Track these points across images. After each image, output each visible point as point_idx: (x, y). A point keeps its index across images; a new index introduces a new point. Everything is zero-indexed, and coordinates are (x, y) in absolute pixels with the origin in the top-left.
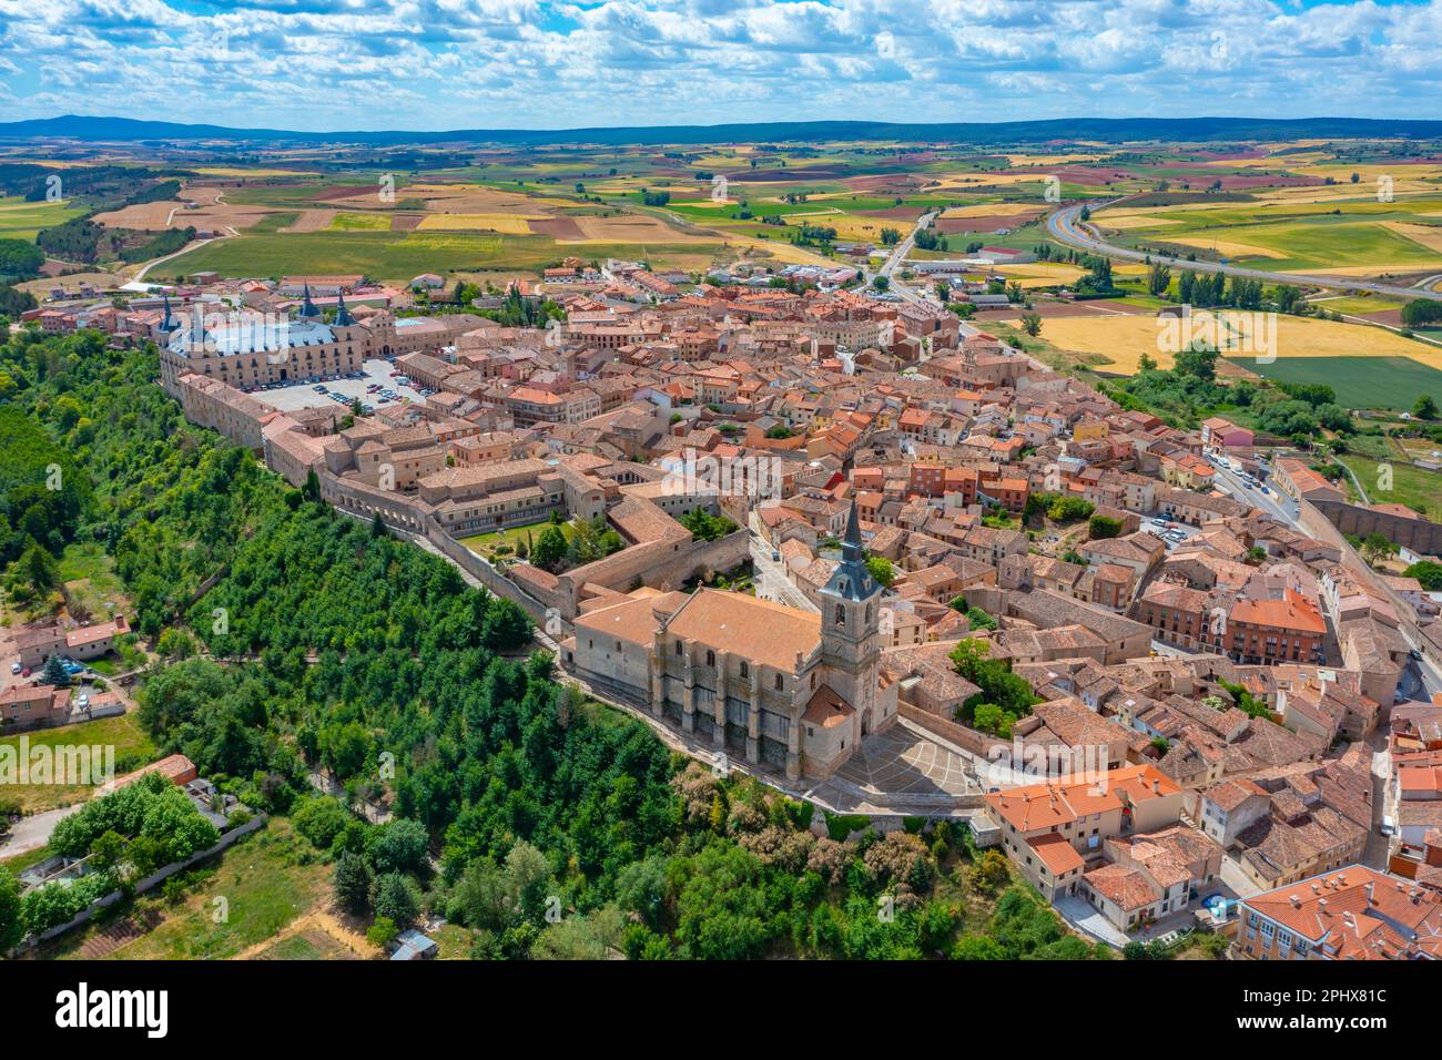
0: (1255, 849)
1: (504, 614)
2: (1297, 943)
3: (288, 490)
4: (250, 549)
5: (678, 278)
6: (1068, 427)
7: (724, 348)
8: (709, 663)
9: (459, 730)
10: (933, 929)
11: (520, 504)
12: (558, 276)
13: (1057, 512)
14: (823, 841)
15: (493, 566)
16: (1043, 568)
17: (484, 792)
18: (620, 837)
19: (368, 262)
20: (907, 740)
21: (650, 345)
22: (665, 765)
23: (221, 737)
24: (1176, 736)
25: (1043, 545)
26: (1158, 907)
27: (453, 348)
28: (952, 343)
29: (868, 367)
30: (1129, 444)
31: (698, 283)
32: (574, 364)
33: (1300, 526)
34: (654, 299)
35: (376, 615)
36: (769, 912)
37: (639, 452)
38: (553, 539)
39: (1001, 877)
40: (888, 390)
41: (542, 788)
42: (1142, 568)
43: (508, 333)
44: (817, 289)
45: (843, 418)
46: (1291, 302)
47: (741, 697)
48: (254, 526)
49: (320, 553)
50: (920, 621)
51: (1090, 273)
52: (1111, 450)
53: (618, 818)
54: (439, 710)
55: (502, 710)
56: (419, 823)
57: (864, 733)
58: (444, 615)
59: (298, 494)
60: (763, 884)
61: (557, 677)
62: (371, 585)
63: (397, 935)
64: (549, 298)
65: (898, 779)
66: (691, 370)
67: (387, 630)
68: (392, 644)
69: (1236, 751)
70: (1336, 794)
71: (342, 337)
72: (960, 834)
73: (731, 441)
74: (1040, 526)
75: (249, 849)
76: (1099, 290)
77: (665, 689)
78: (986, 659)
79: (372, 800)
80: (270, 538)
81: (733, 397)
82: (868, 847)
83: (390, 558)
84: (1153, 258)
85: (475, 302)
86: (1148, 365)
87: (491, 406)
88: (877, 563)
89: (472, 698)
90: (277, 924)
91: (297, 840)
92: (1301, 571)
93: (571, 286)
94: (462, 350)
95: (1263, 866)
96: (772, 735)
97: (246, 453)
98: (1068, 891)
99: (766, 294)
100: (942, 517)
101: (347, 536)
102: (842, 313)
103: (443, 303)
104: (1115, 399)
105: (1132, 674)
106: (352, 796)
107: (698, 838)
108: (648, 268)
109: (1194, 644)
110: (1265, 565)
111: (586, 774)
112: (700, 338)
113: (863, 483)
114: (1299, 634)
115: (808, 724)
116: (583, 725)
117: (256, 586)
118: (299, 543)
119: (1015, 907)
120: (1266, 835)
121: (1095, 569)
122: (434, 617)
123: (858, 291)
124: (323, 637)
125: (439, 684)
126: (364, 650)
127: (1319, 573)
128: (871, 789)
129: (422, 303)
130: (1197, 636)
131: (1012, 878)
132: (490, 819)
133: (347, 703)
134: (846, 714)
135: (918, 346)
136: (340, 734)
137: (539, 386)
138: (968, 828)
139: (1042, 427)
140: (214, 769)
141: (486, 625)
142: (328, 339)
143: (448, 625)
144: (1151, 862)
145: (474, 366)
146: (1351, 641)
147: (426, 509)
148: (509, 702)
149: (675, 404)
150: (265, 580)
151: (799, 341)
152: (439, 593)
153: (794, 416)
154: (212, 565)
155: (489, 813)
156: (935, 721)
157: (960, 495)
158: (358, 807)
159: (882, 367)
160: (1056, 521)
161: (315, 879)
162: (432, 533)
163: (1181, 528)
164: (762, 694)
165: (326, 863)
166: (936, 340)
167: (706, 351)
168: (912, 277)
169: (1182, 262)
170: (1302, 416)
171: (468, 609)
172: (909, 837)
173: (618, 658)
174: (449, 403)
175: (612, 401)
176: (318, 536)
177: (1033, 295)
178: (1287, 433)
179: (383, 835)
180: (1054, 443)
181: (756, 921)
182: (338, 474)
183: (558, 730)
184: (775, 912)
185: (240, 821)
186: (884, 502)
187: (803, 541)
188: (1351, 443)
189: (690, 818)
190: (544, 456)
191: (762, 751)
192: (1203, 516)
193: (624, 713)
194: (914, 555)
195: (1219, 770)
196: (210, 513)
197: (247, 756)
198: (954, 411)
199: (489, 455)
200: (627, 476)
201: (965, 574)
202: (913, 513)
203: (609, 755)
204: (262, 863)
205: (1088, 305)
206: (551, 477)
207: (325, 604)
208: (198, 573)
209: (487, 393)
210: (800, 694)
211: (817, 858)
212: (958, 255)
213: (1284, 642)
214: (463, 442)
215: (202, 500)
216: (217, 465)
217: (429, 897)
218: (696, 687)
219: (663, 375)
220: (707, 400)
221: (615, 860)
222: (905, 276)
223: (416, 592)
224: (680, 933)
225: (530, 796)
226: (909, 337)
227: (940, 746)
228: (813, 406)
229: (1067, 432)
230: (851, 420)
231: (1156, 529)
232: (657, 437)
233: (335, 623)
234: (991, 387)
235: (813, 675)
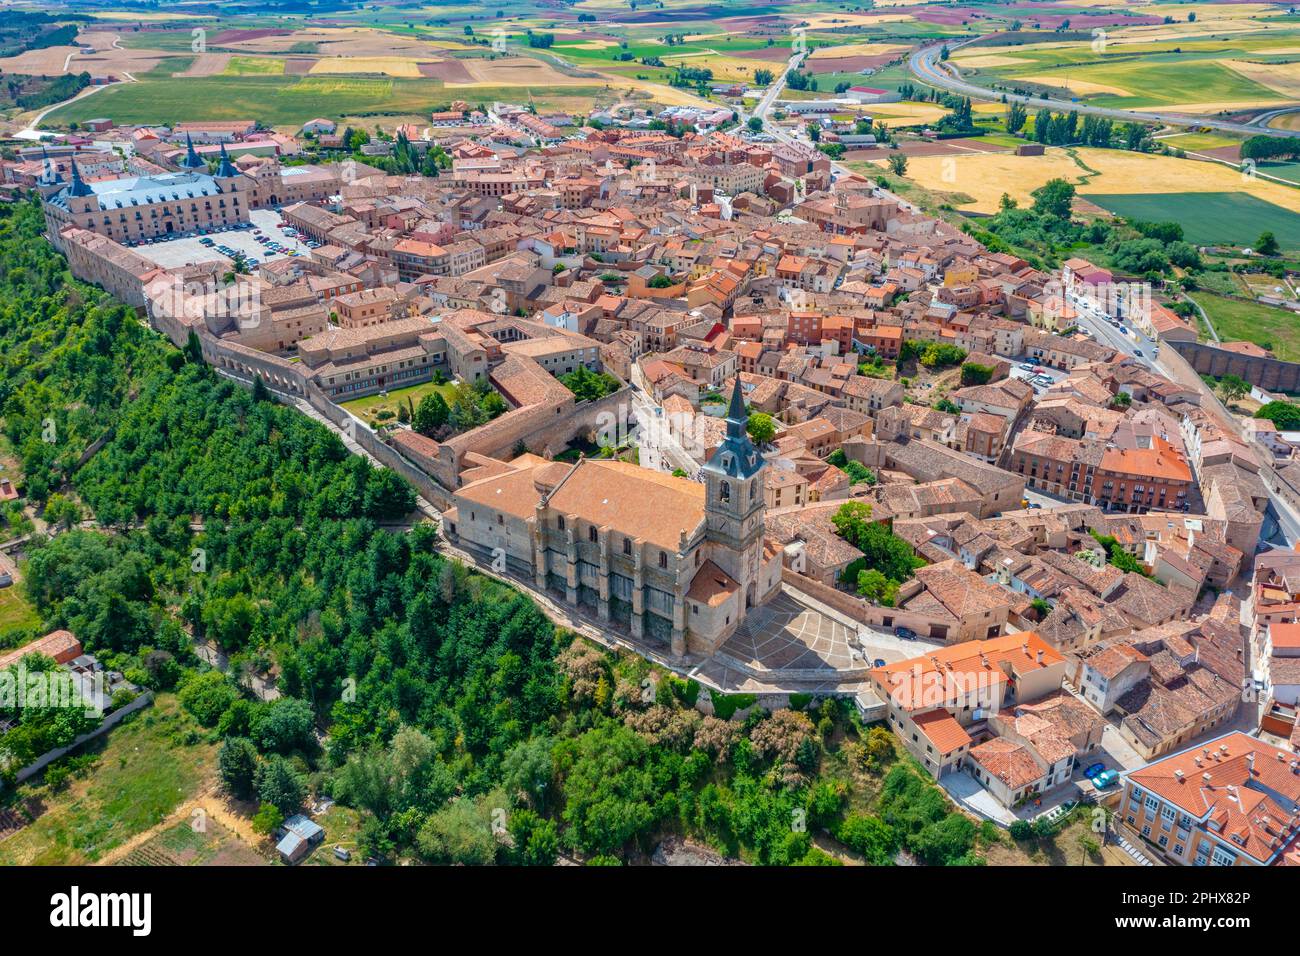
0: (1135, 715)
1: (386, 485)
2: (1181, 818)
3: (171, 351)
4: (133, 413)
5: (562, 121)
6: (939, 272)
7: (606, 195)
8: (591, 538)
9: (342, 603)
10: (821, 810)
11: (402, 365)
12: (447, 120)
13: (930, 359)
14: (709, 721)
15: (374, 431)
16: (919, 417)
17: (369, 668)
18: (505, 716)
19: (262, 107)
20: (792, 610)
21: (533, 193)
22: (550, 642)
23: (104, 614)
24: (1053, 596)
25: (916, 392)
26: (1042, 782)
27: (340, 197)
28: (824, 185)
29: (745, 211)
30: (998, 289)
31: (581, 125)
32: (458, 213)
33: (1158, 367)
34: (538, 142)
35: (259, 482)
36: (655, 793)
37: (524, 305)
38: (434, 405)
39: (887, 754)
40: (765, 236)
41: (426, 665)
42: (1012, 415)
43: (394, 181)
44: (695, 131)
45: (721, 266)
46: (1138, 139)
47: (625, 573)
48: (137, 388)
49: (202, 418)
50: (801, 480)
51: (951, 112)
52: (980, 295)
53: (504, 696)
54: (323, 582)
55: (386, 584)
56: (305, 701)
57: (749, 604)
58: (326, 483)
59: (180, 356)
60: (649, 766)
61: (441, 548)
62: (254, 451)
63: (284, 822)
64: (436, 143)
65: (783, 653)
66: (573, 218)
67: (270, 498)
68: (276, 513)
69: (1112, 611)
70: (1210, 654)
71: (227, 188)
72: (846, 711)
73: (613, 290)
74: (914, 373)
75: (135, 730)
76: (960, 129)
77: (548, 562)
78: (868, 520)
79: (259, 674)
80: (153, 401)
81: (614, 246)
82: (753, 726)
83: (272, 424)
84: (1011, 97)
85: (364, 149)
86: (1008, 204)
87: (374, 258)
88: (758, 418)
89: (355, 572)
90: (161, 811)
91: (183, 718)
92: (1165, 417)
93: (458, 129)
94: (347, 199)
95: (1143, 733)
96: (658, 610)
97: (128, 312)
98: (954, 768)
99: (647, 137)
100: (819, 366)
101: (228, 401)
102: (719, 155)
103: (332, 149)
104: (979, 240)
105: (1008, 528)
106: (238, 671)
107: (585, 716)
108: (533, 111)
109: (1063, 492)
110: (1130, 411)
111: (471, 651)
112: (580, 186)
113: (742, 332)
114: (1166, 482)
115: (693, 602)
116: (466, 601)
117: (139, 452)
118: (180, 408)
119: (901, 784)
120: (1145, 700)
121: (969, 417)
122: (316, 486)
123: (732, 132)
124: (207, 504)
125: (322, 555)
126: (248, 518)
127: (1180, 417)
128: (757, 666)
129: (311, 149)
130: (1067, 484)
131: (898, 755)
132: (376, 697)
133: (233, 572)
134: (731, 590)
135: (792, 188)
136: (224, 608)
137: (423, 238)
138: (853, 704)
139: (913, 273)
140: (99, 645)
141: (367, 496)
142: (212, 191)
143: (331, 493)
144: (1036, 738)
145: (359, 216)
146: (1215, 488)
147: (306, 373)
148: (391, 576)
149: (558, 253)
150: (149, 445)
151: (679, 186)
152: (321, 460)
153: (675, 265)
154: (97, 428)
155: (375, 690)
156: (819, 589)
157: (836, 343)
158: (244, 681)
159: (758, 211)
160: (928, 367)
161: (201, 760)
162: (313, 398)
163: (1048, 372)
164: (646, 571)
165: (212, 743)
166: (809, 182)
167: (590, 198)
168: (784, 117)
169: (1035, 100)
170: (1155, 254)
171: (350, 477)
172: (796, 714)
173: (501, 530)
174: (334, 256)
175: (496, 251)
176: (200, 400)
177: (899, 134)
178: (1140, 270)
179: (268, 715)
180: (925, 289)
181: (643, 805)
182: (218, 336)
183: (441, 604)
184: (662, 792)
185: (125, 700)
186: (763, 352)
187: (685, 397)
188: (1199, 279)
189: (575, 697)
190: (427, 312)
191: (646, 625)
192: (1069, 361)
193: (508, 586)
194: (793, 408)
195: (1096, 632)
196: (92, 375)
197: (132, 631)
198: (830, 257)
199: (372, 312)
200: (510, 332)
201: (844, 427)
202: (792, 363)
203: (493, 629)
204: (149, 744)
205: (950, 144)
206: (433, 337)
207: (209, 470)
208: (83, 437)
209: (372, 245)
210: (684, 570)
211: (703, 738)
212: (827, 95)
213: (1151, 490)
214: (345, 299)
215: (85, 361)
216: (99, 324)
217: (316, 777)
218: (579, 562)
219: (546, 224)
220: (589, 249)
221: (502, 739)
222: (778, 117)
223: (298, 459)
224: (567, 814)
225: (415, 673)
226: (783, 178)
227: (824, 615)
228: (694, 254)
229: (938, 277)
230: (731, 268)
231: (1024, 374)
232: (540, 289)
233: (219, 490)
234: (862, 230)
235: (697, 555)
